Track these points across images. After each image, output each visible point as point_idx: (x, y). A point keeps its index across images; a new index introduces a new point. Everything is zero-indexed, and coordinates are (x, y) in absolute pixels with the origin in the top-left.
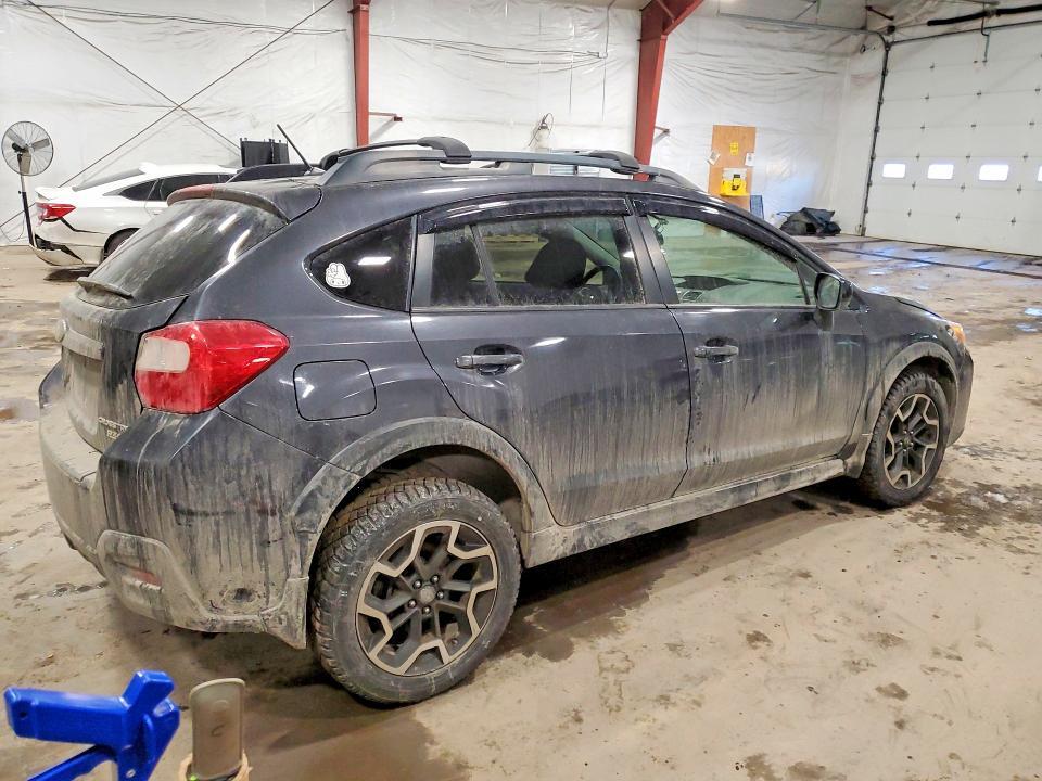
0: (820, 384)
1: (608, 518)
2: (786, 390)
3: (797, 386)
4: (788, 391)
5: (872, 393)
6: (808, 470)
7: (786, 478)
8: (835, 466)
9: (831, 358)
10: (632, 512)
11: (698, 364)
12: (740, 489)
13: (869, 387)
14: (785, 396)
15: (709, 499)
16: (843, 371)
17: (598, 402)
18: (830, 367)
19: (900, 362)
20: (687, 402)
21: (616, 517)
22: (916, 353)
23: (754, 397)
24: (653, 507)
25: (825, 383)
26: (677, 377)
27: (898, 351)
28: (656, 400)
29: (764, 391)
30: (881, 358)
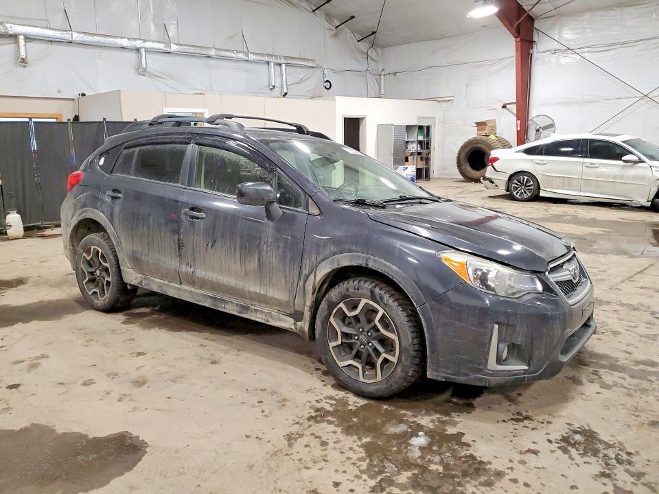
0: (260, 253)
1: (153, 279)
2: (233, 249)
3: (241, 249)
4: (235, 249)
5: (307, 277)
6: (262, 312)
7: (246, 308)
8: (286, 321)
9: (270, 240)
10: (162, 281)
11: (183, 217)
12: (215, 299)
13: (305, 272)
14: (233, 252)
15: (197, 295)
16: (280, 252)
17: (141, 222)
18: (268, 246)
19: (332, 262)
20: (177, 235)
21: (156, 280)
22: (351, 261)
23: (212, 246)
24: (171, 284)
25: (264, 254)
26: (173, 221)
27: (335, 254)
28: (163, 230)
29: (218, 243)
30: (318, 253)
